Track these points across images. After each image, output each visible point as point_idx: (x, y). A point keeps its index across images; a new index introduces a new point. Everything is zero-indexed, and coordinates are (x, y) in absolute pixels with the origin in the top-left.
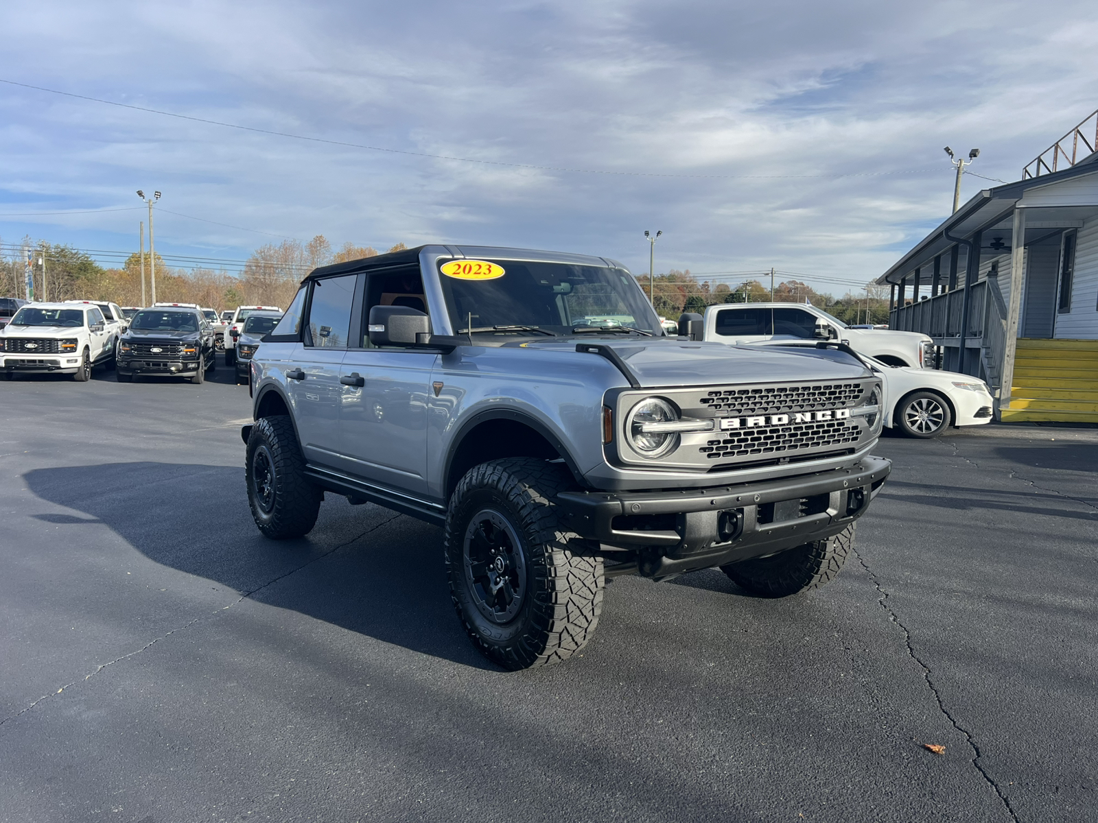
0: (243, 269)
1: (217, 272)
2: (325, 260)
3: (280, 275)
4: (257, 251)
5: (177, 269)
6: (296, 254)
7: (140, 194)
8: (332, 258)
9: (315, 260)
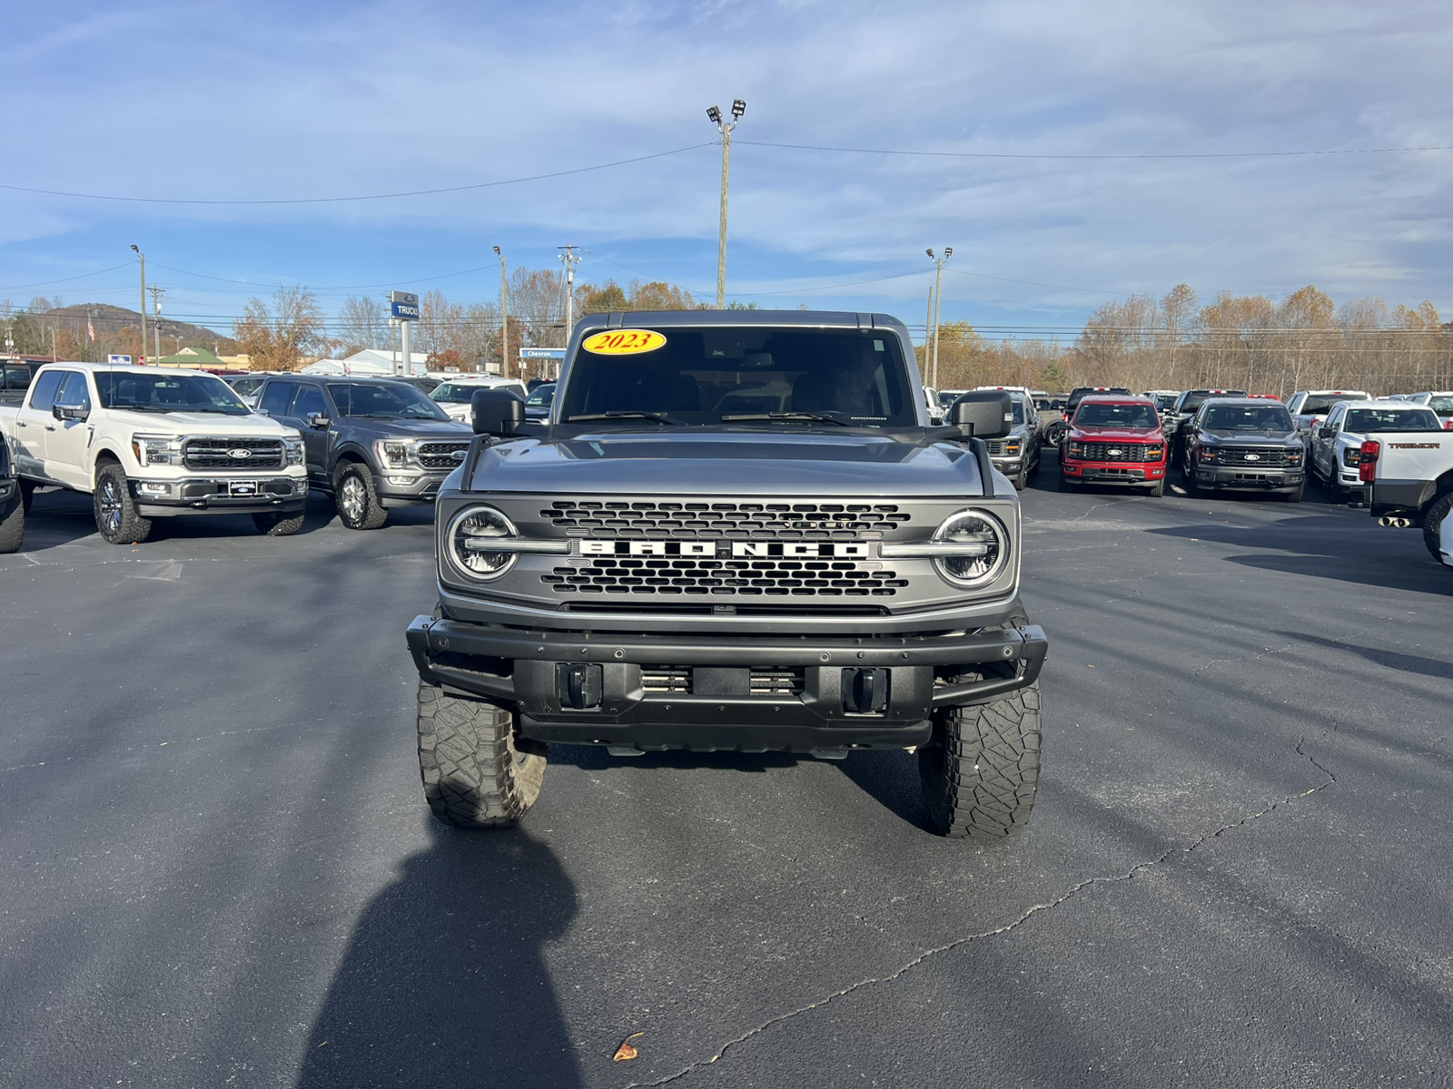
0: (1081, 337)
1: (1047, 344)
2: (1188, 318)
3: (1123, 343)
4: (1095, 313)
5: (1000, 343)
6: (1147, 312)
7: (929, 253)
8: (1198, 314)
9: (1173, 318)
